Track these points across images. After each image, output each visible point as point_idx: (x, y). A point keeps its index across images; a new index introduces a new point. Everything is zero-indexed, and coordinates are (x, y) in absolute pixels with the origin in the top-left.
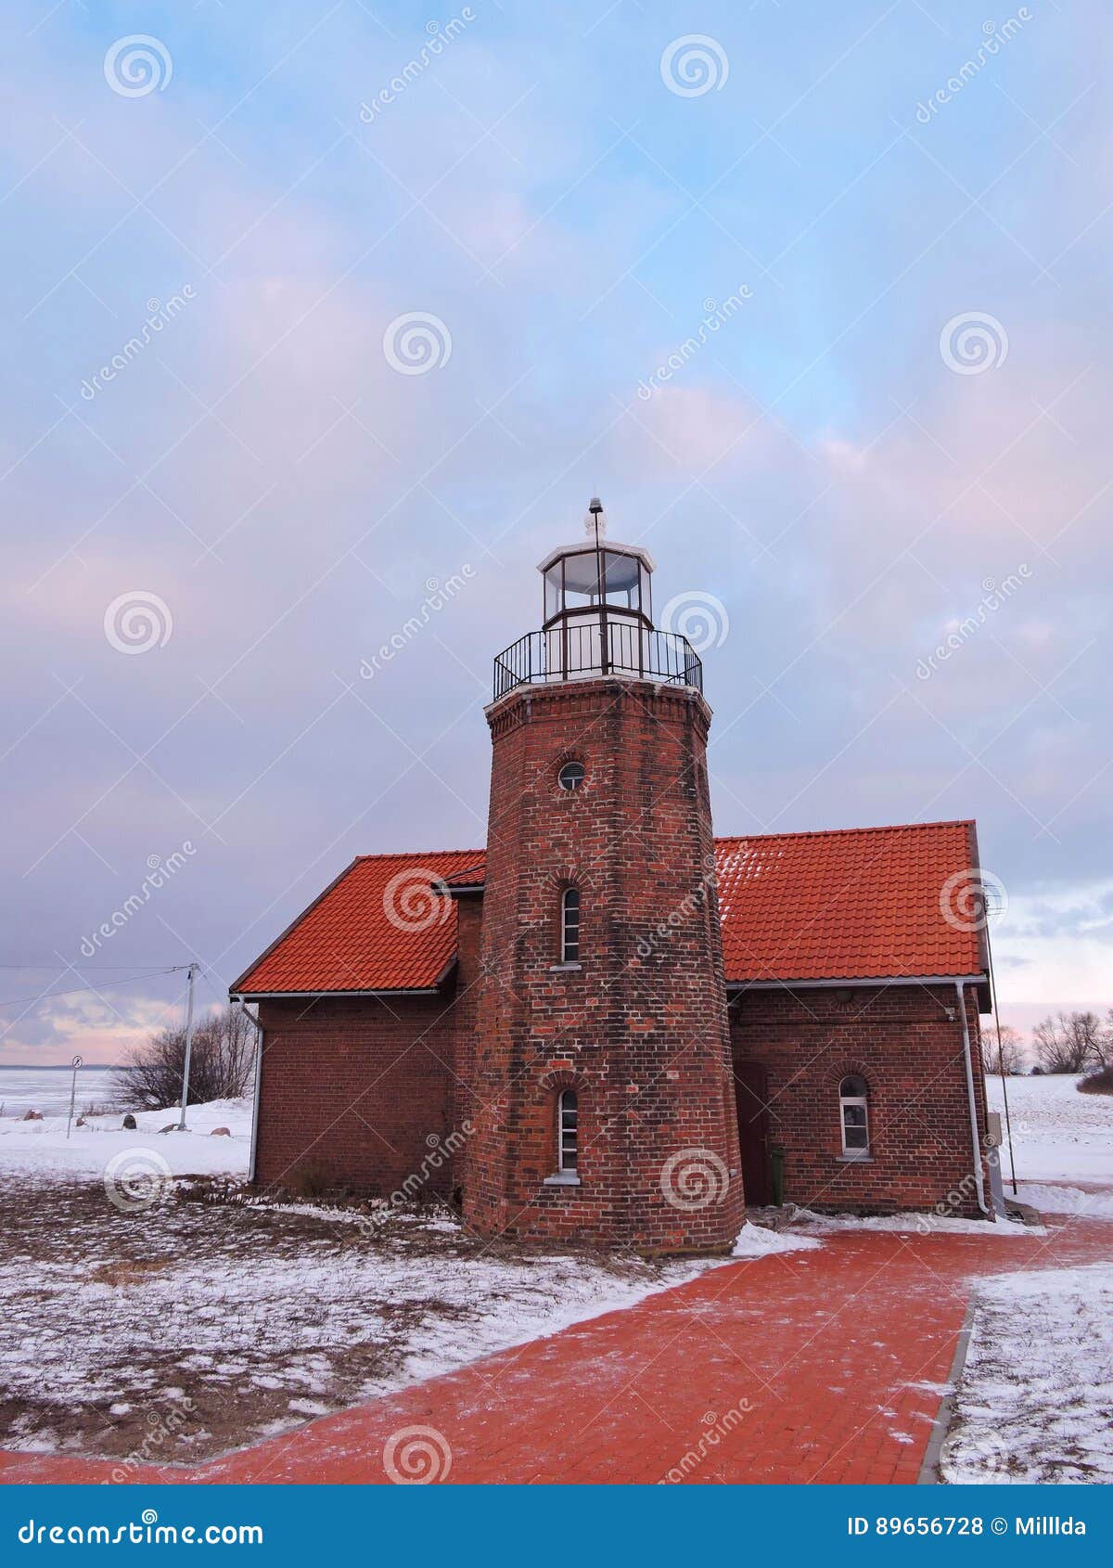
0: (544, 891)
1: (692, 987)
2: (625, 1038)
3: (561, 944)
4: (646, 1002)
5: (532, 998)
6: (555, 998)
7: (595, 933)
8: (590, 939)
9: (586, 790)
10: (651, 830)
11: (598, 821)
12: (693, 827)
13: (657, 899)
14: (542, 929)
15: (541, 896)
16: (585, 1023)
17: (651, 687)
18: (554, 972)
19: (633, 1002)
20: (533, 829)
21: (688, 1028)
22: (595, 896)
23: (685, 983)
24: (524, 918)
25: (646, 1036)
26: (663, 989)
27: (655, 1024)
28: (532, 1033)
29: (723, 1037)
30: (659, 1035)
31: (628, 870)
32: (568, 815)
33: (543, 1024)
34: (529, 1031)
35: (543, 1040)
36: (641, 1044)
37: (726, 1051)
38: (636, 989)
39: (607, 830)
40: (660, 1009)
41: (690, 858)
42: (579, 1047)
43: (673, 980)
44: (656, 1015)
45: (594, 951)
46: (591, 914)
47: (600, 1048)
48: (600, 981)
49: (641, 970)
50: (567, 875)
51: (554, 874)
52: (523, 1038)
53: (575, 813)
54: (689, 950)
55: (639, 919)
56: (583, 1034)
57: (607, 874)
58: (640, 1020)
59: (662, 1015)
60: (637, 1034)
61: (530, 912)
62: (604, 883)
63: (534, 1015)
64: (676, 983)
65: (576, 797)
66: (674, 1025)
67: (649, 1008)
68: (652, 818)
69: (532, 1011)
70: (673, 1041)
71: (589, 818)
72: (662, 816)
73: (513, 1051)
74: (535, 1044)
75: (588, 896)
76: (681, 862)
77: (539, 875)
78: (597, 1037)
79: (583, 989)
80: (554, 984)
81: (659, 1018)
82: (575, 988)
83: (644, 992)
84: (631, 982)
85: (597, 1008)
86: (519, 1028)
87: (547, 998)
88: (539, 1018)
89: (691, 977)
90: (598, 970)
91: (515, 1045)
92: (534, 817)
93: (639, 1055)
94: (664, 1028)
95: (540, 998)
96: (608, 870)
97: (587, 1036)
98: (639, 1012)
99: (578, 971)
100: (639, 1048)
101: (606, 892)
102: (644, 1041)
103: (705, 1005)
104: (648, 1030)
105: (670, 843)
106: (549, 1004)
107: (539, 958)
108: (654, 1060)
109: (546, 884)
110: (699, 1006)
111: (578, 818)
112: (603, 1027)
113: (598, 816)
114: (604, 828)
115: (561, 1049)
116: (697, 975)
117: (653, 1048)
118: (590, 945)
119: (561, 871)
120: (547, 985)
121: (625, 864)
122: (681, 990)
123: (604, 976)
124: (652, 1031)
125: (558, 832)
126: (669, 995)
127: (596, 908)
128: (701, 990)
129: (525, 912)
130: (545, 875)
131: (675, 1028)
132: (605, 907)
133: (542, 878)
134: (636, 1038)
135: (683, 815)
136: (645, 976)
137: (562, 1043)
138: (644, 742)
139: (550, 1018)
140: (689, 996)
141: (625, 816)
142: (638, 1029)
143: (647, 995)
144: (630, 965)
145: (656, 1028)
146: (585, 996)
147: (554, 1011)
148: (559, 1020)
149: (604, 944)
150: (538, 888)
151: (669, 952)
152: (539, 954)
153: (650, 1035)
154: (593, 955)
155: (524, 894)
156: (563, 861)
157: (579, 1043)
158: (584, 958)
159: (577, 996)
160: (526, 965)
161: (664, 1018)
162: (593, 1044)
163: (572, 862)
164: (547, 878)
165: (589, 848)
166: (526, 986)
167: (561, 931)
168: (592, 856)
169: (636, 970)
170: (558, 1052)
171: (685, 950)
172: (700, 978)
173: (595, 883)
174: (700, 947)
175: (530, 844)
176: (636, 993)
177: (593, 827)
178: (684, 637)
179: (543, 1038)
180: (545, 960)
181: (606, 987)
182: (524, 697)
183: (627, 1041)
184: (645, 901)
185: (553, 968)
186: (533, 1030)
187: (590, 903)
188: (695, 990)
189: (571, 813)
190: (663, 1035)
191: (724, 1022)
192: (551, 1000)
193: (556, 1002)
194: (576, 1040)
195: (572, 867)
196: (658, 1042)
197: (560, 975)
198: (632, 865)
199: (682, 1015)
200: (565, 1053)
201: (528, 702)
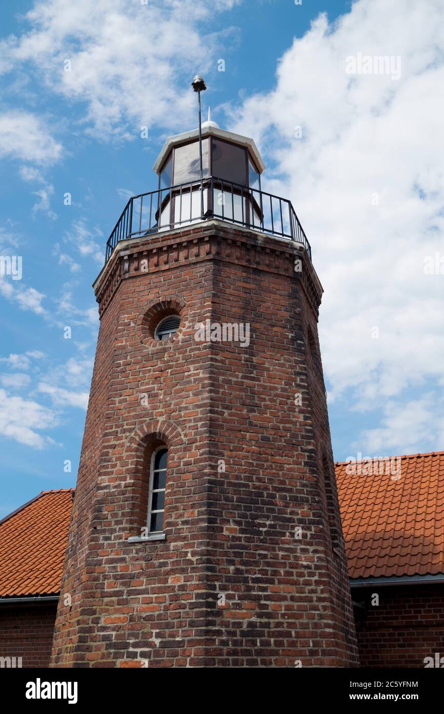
0: (129, 449)
1: (305, 563)
2: (216, 628)
3: (146, 510)
4: (246, 580)
5: (105, 578)
6: (132, 577)
7: (184, 493)
8: (177, 501)
9: (181, 337)
10: (253, 379)
11: (192, 367)
12: (302, 380)
13: (258, 456)
14: (123, 493)
15: (125, 454)
16: (166, 609)
17: (255, 237)
18: (133, 544)
19: (228, 580)
20: (122, 383)
21: (301, 616)
22: (186, 449)
23: (296, 558)
24: (104, 480)
25: (245, 626)
26: (268, 564)
27: (258, 610)
28: (102, 623)
29: (347, 632)
30: (264, 625)
31: (225, 421)
32: (160, 364)
33: (116, 611)
34: (96, 621)
35: (114, 633)
36: (239, 638)
37: (351, 650)
38: (232, 562)
39: (201, 375)
40: (265, 589)
41: (300, 412)
42: (157, 641)
43: (281, 553)
44: (258, 598)
45: (181, 516)
46: (180, 472)
47: (183, 642)
48: (186, 553)
49: (239, 539)
50: (155, 428)
51: (142, 429)
52: (90, 630)
53: (168, 361)
54: (300, 517)
55: (237, 478)
56: (163, 624)
57: (200, 424)
58: (238, 604)
59: (267, 598)
60: (234, 623)
61: (112, 473)
62: (196, 434)
63: (106, 599)
64: (284, 557)
65: (170, 345)
66: (283, 612)
67: (249, 589)
68: (254, 367)
69: (104, 595)
70: (280, 634)
71: (182, 365)
72: (267, 365)
73: (78, 649)
74: (105, 638)
75: (176, 451)
76: (289, 416)
77: (124, 431)
78: (181, 626)
79: (165, 564)
80: (132, 559)
81: (263, 602)
82: (156, 562)
83: (243, 568)
84: (226, 554)
85: (182, 588)
86: (86, 617)
87: (122, 577)
88: (111, 604)
89: (303, 551)
90: (185, 538)
91: (82, 640)
92: (123, 372)
93: (235, 653)
94: (269, 616)
95: (115, 577)
96: (201, 419)
97: (168, 626)
98: (237, 594)
99: (161, 541)
100: (235, 643)
101: (198, 444)
102: (243, 634)
103: (322, 587)
104: (248, 617)
105: (277, 395)
106: (124, 584)
107: (117, 527)
108: (256, 661)
109: (132, 440)
110: (313, 587)
111: (170, 367)
112: (187, 613)
113: (193, 362)
114: (198, 374)
115: (136, 645)
116: (311, 548)
117: (254, 643)
118: (177, 508)
119: (148, 426)
120: (123, 560)
121: (222, 413)
122: (292, 566)
123: (191, 546)
124: (254, 619)
125: (148, 384)
126: (275, 573)
127: (188, 464)
128: (317, 567)
129: (106, 474)
130: (130, 430)
131: (283, 616)
132: (196, 462)
133: (127, 434)
134: (231, 629)
135: (291, 367)
136: (243, 547)
137: (136, 636)
138: (247, 291)
139: (126, 602)
140: (301, 574)
141: (222, 362)
142: (234, 616)
143: (247, 571)
144: (225, 533)
145: (260, 616)
146: (168, 573)
147: (130, 593)
148: (135, 605)
149: (193, 506)
150: (122, 445)
151: (275, 518)
152: (117, 523)
153: (251, 624)
154: (179, 521)
155: (107, 454)
156: (152, 413)
157: (158, 635)
158: (169, 524)
159: (156, 574)
160: (101, 537)
161: (268, 603)
162: (174, 636)
163: (161, 414)
164: (133, 434)
165: (180, 397)
166: (99, 563)
167: (148, 496)
168: (183, 405)
169: (234, 539)
170: (131, 649)
171: (295, 517)
172: (315, 551)
173: (186, 435)
174: (314, 515)
175: (117, 399)
176: (232, 568)
177: (186, 374)
178: (289, 202)
179: (114, 630)
180: (124, 529)
181: (194, 559)
182: (122, 254)
183: (219, 633)
184: (246, 457)
185: (132, 539)
186: (102, 620)
187: (179, 458)
188: (308, 567)
189: (164, 362)
190: (267, 625)
191: (347, 614)
192: (127, 579)
193: (133, 582)
194: (154, 631)
195: (161, 419)
196: (261, 634)
197: (139, 546)
198: (230, 415)
199: (292, 599)
200: (139, 650)
201: (126, 258)
